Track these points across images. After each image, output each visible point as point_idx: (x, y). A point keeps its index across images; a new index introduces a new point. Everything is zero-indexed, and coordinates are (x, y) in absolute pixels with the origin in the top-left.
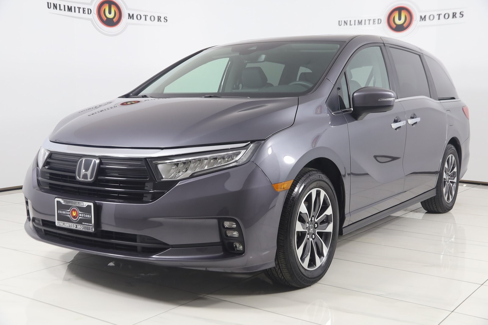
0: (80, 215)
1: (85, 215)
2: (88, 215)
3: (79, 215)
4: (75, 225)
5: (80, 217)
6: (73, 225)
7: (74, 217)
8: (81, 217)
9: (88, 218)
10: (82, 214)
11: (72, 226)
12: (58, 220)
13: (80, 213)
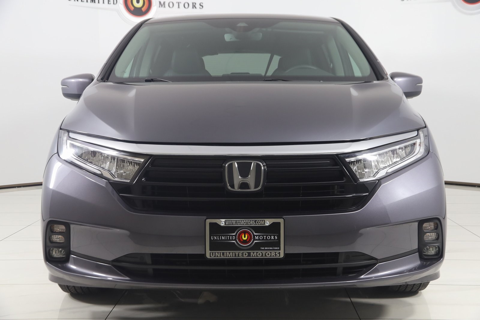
0: (257, 238)
1: (266, 238)
2: (272, 238)
3: (254, 238)
4: (246, 252)
5: (257, 240)
6: (243, 254)
7: (245, 242)
8: (259, 240)
9: (273, 240)
10: (259, 236)
11: (240, 255)
12: (210, 250)
13: (257, 236)
